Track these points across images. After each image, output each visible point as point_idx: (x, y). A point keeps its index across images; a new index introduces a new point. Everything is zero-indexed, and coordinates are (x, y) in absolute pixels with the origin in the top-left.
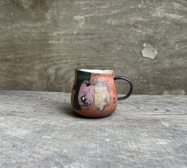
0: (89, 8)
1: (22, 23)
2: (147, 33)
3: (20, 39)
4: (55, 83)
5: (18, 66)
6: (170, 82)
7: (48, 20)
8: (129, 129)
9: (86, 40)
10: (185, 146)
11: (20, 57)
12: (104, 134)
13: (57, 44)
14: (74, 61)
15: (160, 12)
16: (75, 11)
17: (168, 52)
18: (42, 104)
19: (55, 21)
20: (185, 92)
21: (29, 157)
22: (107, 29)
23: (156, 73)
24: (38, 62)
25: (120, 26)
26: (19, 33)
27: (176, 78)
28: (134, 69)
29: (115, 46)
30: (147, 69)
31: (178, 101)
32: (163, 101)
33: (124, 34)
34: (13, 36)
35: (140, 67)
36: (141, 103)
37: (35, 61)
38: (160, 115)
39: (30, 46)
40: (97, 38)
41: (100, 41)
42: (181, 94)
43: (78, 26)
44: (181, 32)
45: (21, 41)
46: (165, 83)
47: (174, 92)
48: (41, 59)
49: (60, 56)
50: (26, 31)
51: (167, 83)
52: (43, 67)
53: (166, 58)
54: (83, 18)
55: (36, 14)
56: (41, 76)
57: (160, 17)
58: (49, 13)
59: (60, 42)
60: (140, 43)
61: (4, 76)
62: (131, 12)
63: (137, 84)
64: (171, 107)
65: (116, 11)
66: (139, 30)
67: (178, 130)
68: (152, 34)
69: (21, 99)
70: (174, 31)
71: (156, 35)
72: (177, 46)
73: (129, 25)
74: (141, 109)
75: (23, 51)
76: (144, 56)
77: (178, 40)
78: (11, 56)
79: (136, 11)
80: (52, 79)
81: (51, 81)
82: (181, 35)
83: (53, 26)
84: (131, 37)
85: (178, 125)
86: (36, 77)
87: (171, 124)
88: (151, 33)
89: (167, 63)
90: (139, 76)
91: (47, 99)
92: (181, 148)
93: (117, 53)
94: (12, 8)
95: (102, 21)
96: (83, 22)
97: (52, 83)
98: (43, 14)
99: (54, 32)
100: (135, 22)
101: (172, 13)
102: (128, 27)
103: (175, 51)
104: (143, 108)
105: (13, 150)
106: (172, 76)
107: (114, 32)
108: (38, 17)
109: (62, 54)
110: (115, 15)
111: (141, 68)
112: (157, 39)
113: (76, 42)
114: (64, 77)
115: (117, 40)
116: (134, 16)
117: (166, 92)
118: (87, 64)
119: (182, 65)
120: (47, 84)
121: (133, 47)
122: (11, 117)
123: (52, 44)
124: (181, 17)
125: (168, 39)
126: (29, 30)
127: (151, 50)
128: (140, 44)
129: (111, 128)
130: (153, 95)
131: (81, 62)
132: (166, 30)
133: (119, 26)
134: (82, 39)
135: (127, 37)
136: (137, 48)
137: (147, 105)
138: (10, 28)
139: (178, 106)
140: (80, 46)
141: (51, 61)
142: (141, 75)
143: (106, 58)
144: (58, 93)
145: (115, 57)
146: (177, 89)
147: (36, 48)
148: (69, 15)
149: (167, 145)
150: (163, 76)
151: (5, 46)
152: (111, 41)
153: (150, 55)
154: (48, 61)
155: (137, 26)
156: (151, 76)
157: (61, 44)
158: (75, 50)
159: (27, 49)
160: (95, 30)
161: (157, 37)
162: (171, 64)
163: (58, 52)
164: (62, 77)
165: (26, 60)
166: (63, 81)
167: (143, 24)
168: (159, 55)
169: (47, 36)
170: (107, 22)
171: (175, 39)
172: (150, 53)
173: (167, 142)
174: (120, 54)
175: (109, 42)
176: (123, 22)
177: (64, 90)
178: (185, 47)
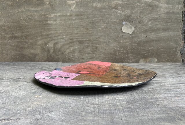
1: (26, 7)
2: (126, 13)
3: (25, 20)
4: (53, 54)
5: (24, 42)
6: (145, 52)
7: (46, 5)
9: (78, 20)
10: (135, 100)
11: (25, 35)
13: (54, 24)
14: (68, 37)
17: (143, 28)
19: (52, 6)
20: (157, 58)
21: (23, 109)
22: (94, 11)
23: (134, 45)
24: (40, 39)
25: (104, 8)
26: (24, 15)
27: (150, 48)
28: (116, 42)
29: (100, 24)
30: (126, 42)
31: (149, 68)
33: (107, 14)
34: (20, 18)
35: (121, 41)
37: (37, 37)
39: (33, 26)
40: (86, 18)
41: (89, 21)
43: (71, 9)
44: (152, 12)
45: (26, 22)
46: (141, 53)
47: (148, 60)
48: (42, 36)
49: (57, 33)
50: (29, 14)
51: (143, 53)
52: (44, 42)
53: (141, 33)
54: (74, 3)
56: (43, 49)
61: (14, 50)
63: (119, 54)
66: (119, 11)
68: (129, 14)
69: (26, 69)
70: (147, 11)
71: (133, 14)
72: (150, 23)
73: (111, 7)
75: (27, 30)
76: (123, 32)
77: (150, 18)
78: (18, 34)
80: (51, 51)
81: (51, 53)
82: (153, 14)
83: (50, 10)
84: (113, 17)
86: (38, 50)
89: (142, 37)
90: (120, 48)
91: (46, 68)
92: (132, 102)
93: (102, 30)
95: (89, 5)
96: (75, 5)
97: (51, 55)
99: (51, 14)
100: (116, 4)
102: (110, 9)
103: (148, 27)
105: (12, 105)
106: (147, 48)
107: (100, 13)
108: (39, 2)
109: (59, 31)
112: (134, 18)
113: (69, 22)
114: (61, 49)
115: (102, 19)
116: (115, 0)
117: (141, 60)
118: (79, 39)
119: (154, 38)
120: (47, 55)
121: (115, 25)
122: (16, 83)
123: (50, 24)
125: (143, 17)
126: (32, 13)
127: (129, 27)
128: (120, 22)
130: (131, 63)
131: (73, 37)
132: (141, 11)
134: (74, 19)
135: (110, 17)
136: (118, 25)
138: (17, 12)
140: (73, 25)
141: (50, 38)
143: (93, 34)
144: (56, 63)
145: (101, 33)
146: (151, 58)
147: (38, 27)
149: (123, 100)
150: (140, 48)
151: (14, 26)
152: (97, 20)
153: (129, 31)
154: (48, 37)
155: (118, 8)
156: (129, 47)
157: (58, 23)
158: (68, 28)
159: (30, 28)
160: (85, 12)
161: (134, 16)
162: (145, 38)
163: (55, 30)
164: (59, 50)
165: (30, 37)
166: (60, 53)
167: (122, 6)
168: (136, 31)
169: (46, 18)
170: (94, 5)
171: (148, 18)
172: (128, 29)
173: (125, 98)
174: (104, 30)
175: (95, 21)
176: (106, 5)
177: (61, 61)
178: (156, 24)
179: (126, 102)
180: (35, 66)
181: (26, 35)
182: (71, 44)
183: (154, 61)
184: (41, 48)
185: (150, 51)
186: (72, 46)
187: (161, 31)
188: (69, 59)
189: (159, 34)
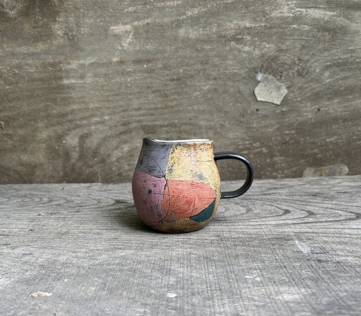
0: (140, 7)
1: (5, 46)
2: (263, 52)
3: (5, 80)
4: (80, 164)
5: (3, 135)
6: (316, 151)
7: (58, 37)
8: (222, 264)
9: (139, 74)
10: (337, 303)
11: (6, 116)
12: (167, 279)
13: (80, 85)
15: (288, 8)
16: (112, 16)
17: (310, 89)
18: (50, 212)
19: (73, 39)
20: (349, 168)
22: (180, 48)
23: (287, 132)
24: (43, 125)
25: (207, 40)
27: (328, 140)
28: (240, 127)
29: (198, 82)
30: (267, 127)
31: (333, 190)
32: (302, 192)
33: (215, 56)
35: (253, 123)
36: (257, 199)
37: (37, 122)
38: (292, 226)
39: (24, 93)
40: (161, 69)
41: (168, 75)
42: (340, 174)
43: (121, 46)
44: (333, 45)
45: (6, 83)
46: (306, 153)
47: (326, 169)
48: (50, 118)
49: (88, 109)
50: (15, 63)
51: (310, 152)
52: (53, 134)
53: (305, 100)
54: (129, 30)
55: (34, 27)
56: (52, 152)
57: (289, 17)
58: (59, 22)
59: (86, 80)
60: (250, 73)
62: (228, 10)
64: (317, 204)
65: (196, 11)
66: (246, 46)
67: (327, 261)
68: (273, 53)
69: (8, 204)
70: (319, 43)
71: (283, 54)
72: (327, 74)
73: (225, 36)
74: (256, 212)
75: (11, 105)
76: (259, 99)
77: (328, 62)
79: (238, 8)
80: (74, 157)
81: (73, 161)
82: (334, 51)
83: (69, 49)
84: (231, 62)
85: (328, 247)
86: (41, 156)
87: (314, 247)
88: (271, 52)
89: (309, 112)
90: (251, 141)
91: (62, 201)
92: (328, 310)
93: (204, 96)
95: (169, 34)
96: (130, 36)
97: (74, 165)
99: (71, 62)
100: (237, 29)
101: (312, 7)
102: (224, 42)
103: (323, 85)
104: (258, 211)
106: (320, 138)
107: (196, 54)
108: (38, 31)
109: (92, 104)
110: (196, 18)
111: (255, 125)
112: (285, 64)
113: (118, 79)
114: (98, 151)
115: (201, 70)
116: (234, 19)
117: (308, 171)
118: (144, 123)
119: (339, 114)
120: (64, 167)
121: (237, 83)
123: (68, 87)
124: (332, 13)
125: (308, 61)
126: (21, 60)
127: (273, 86)
128: (249, 75)
129: (185, 262)
130: (282, 178)
131: (130, 119)
132: (303, 43)
133: (204, 41)
134: (130, 71)
135: (224, 62)
136: (245, 83)
137: (267, 203)
139: (334, 202)
140: (127, 87)
141: (70, 121)
142: (255, 139)
143: (181, 108)
144: (88, 185)
145: (200, 104)
146: (333, 164)
147: (38, 95)
148: (101, 24)
149: (299, 303)
150: (302, 139)
152: (190, 72)
153: (272, 97)
154: (64, 120)
155: (242, 38)
156: (276, 140)
157: (88, 84)
158: (117, 95)
159: (19, 99)
160: (156, 53)
161: (284, 58)
162: (316, 113)
163: (83, 102)
164: (94, 152)
165: (18, 122)
166: (96, 159)
167: (254, 33)
168: (291, 97)
169: (59, 71)
170: (180, 33)
171: (322, 61)
172: (272, 92)
173: (301, 295)
174: (210, 97)
175: (185, 74)
176: (213, 32)
177: (100, 179)
178: (343, 76)
179: (310, 312)
180: (32, 195)
181: (9, 117)
182: (124, 137)
183: (341, 172)
184: (47, 148)
185: (330, 147)
186: (125, 142)
187: (357, 95)
188: (120, 174)
189: (352, 101)
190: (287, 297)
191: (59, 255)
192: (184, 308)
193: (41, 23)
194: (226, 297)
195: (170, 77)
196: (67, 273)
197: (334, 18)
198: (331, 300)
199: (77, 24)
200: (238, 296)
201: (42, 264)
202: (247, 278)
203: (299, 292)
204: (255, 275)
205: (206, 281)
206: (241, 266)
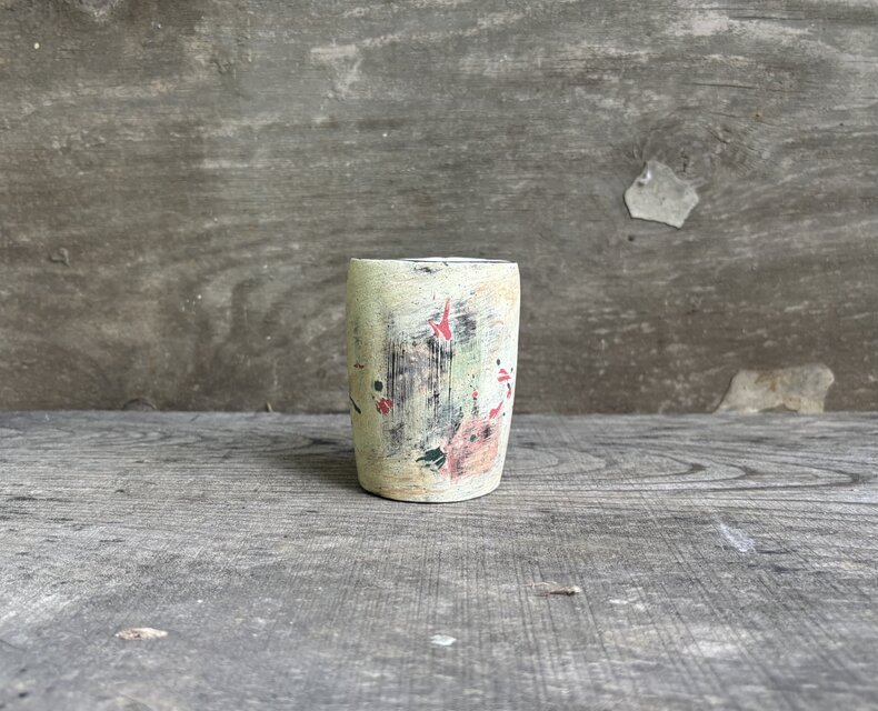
0: (377, 7)
1: (80, 85)
2: (646, 111)
4: (232, 347)
5: (66, 278)
6: (762, 332)
7: (195, 67)
9: (371, 153)
10: (825, 666)
11: (73, 237)
12: (433, 604)
13: (239, 173)
15: (701, 17)
16: (315, 25)
17: (748, 194)
19: (229, 72)
20: (834, 368)
22: (464, 97)
23: (698, 289)
24: (154, 257)
25: (524, 83)
26: (69, 129)
27: (789, 309)
28: (592, 275)
29: (502, 173)
30: (652, 276)
33: (540, 118)
34: (45, 145)
35: (622, 269)
38: (710, 495)
39: (117, 188)
40: (420, 142)
41: (434, 156)
42: (815, 385)
43: (333, 89)
44: (799, 98)
45: (79, 165)
46: (739, 338)
47: (784, 374)
48: (170, 243)
49: (255, 227)
50: (99, 121)
51: (749, 335)
52: (177, 280)
53: (737, 219)
54: (351, 56)
55: (144, 46)
56: (171, 319)
57: (704, 36)
58: (200, 35)
59: (253, 162)
60: (616, 157)
61: (5, 326)
62: (570, 20)
63: (612, 346)
65: (499, 19)
66: (609, 97)
67: (794, 571)
68: (667, 114)
70: (770, 96)
71: (690, 116)
72: (786, 163)
73: (561, 75)
74: (626, 466)
76: (635, 214)
77: (788, 137)
78: (36, 234)
79: (592, 14)
80: (219, 331)
81: (218, 340)
82: (804, 113)
83: (218, 94)
84: (574, 132)
85: (794, 540)
86: (146, 326)
87: (763, 540)
88: (664, 111)
89: (745, 245)
90: (617, 308)
92: (807, 682)
93: (512, 205)
94: (38, 24)
95: (439, 66)
96: (355, 70)
97: (218, 349)
98: (175, 41)
100: (588, 61)
101: (755, 17)
102: (559, 87)
103: (778, 187)
106: (771, 305)
107: (495, 114)
108: (153, 54)
109: (264, 215)
110: (499, 33)
111: (625, 271)
112: (695, 138)
113: (324, 163)
114: (276, 319)
115: (509, 147)
116: (583, 38)
117: (744, 378)
119: (813, 252)
120: (198, 353)
121: (586, 177)
123: (214, 176)
124: (799, 32)
125: (745, 133)
126: (112, 116)
127: (666, 185)
128: (614, 160)
131: (347, 250)
132: (734, 94)
134: (351, 146)
135: (558, 132)
136: (604, 179)
138: (28, 109)
140: (342, 179)
141: (216, 252)
142: (624, 303)
143: (462, 230)
145: (505, 222)
146: (800, 364)
147: (146, 192)
148: (292, 41)
149: (737, 664)
150: (731, 306)
151: (10, 191)
152: (483, 150)
153: (665, 209)
154: (202, 250)
155: (600, 79)
156: (672, 305)
157: (259, 171)
158: (321, 196)
159: (104, 201)
160: (411, 107)
161: (692, 125)
162: (763, 247)
163: (245, 210)
164: (266, 322)
165: (100, 250)
166: (269, 338)
167: (627, 69)
168: (707, 210)
169: (194, 141)
170: (463, 66)
171: (777, 135)
172: (664, 199)
173: (739, 645)
174: (525, 207)
175: (473, 156)
176: (536, 65)
177: (276, 383)
178: (824, 168)
179: (764, 684)
181: (81, 239)
182: (333, 290)
183: (817, 383)
184: (163, 311)
185: (793, 324)
186: (336, 302)
187: (855, 212)
188: (321, 373)
189: (844, 224)
190: (710, 650)
191: (184, 544)
192: (472, 670)
193: (161, 36)
194: (568, 647)
195: (439, 160)
196: (202, 583)
197: (802, 41)
198: (810, 657)
199: (238, 41)
200: (595, 646)
201: (144, 563)
202: (616, 605)
203: (735, 637)
204: (632, 596)
205: (522, 610)
206: (600, 577)
